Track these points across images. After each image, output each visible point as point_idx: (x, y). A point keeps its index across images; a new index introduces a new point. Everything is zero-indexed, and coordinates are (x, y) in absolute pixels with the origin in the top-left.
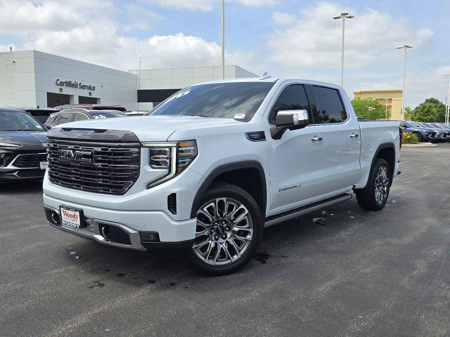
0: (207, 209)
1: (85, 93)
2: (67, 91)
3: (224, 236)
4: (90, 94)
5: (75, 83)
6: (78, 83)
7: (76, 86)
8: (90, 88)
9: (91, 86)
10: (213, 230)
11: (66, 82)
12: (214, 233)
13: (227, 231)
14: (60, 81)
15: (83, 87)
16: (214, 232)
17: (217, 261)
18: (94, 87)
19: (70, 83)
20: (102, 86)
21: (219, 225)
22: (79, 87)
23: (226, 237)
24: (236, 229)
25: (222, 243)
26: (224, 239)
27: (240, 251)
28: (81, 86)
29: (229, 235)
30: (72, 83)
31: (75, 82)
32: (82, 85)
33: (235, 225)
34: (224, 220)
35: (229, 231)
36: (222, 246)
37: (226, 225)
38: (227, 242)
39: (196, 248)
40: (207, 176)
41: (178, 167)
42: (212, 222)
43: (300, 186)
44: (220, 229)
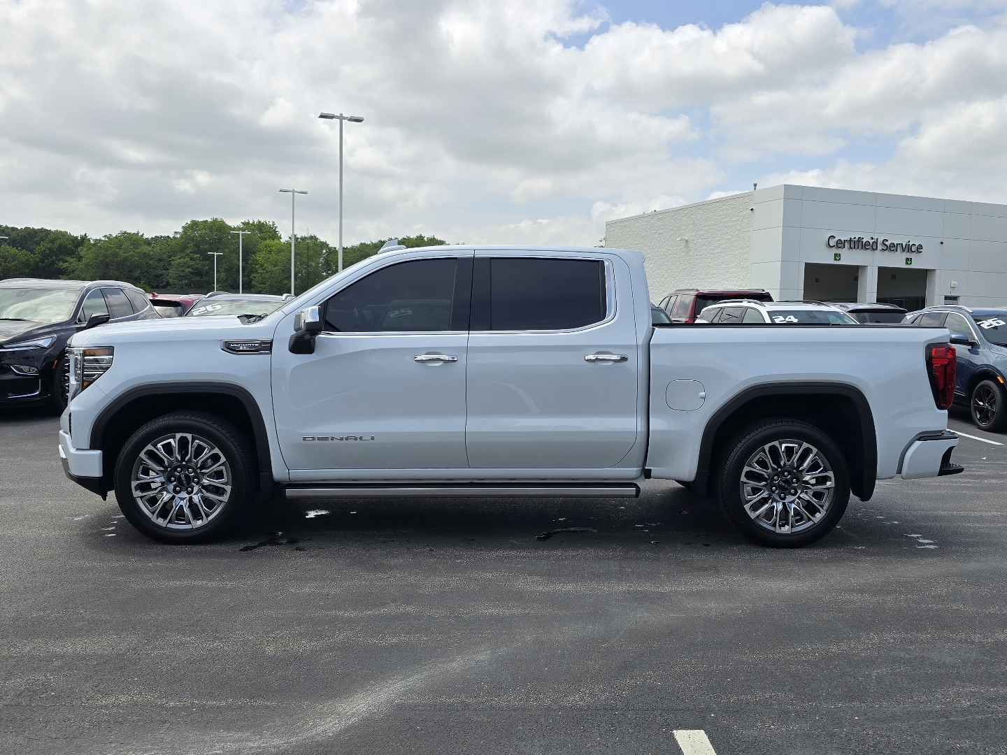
0: (163, 446)
1: (896, 261)
2: (849, 258)
3: (189, 489)
4: (908, 261)
5: (871, 241)
6: (880, 241)
7: (874, 247)
8: (908, 248)
9: (911, 244)
10: (172, 478)
11: (851, 240)
12: (175, 482)
13: (195, 483)
14: (836, 239)
15: (892, 248)
16: (175, 480)
17: (169, 522)
18: (920, 247)
19: (858, 241)
20: (942, 243)
21: (182, 472)
22: (880, 247)
24: (205, 482)
25: (183, 499)
26: (189, 493)
27: (207, 516)
28: (886, 245)
29: (196, 489)
30: (864, 241)
31: (872, 238)
32: (887, 243)
33: (205, 476)
34: (190, 467)
35: (197, 483)
36: (182, 503)
37: (193, 474)
38: (191, 499)
39: (141, 497)
40: (115, 395)
41: (83, 381)
42: (169, 466)
43: (373, 438)
44: (183, 479)
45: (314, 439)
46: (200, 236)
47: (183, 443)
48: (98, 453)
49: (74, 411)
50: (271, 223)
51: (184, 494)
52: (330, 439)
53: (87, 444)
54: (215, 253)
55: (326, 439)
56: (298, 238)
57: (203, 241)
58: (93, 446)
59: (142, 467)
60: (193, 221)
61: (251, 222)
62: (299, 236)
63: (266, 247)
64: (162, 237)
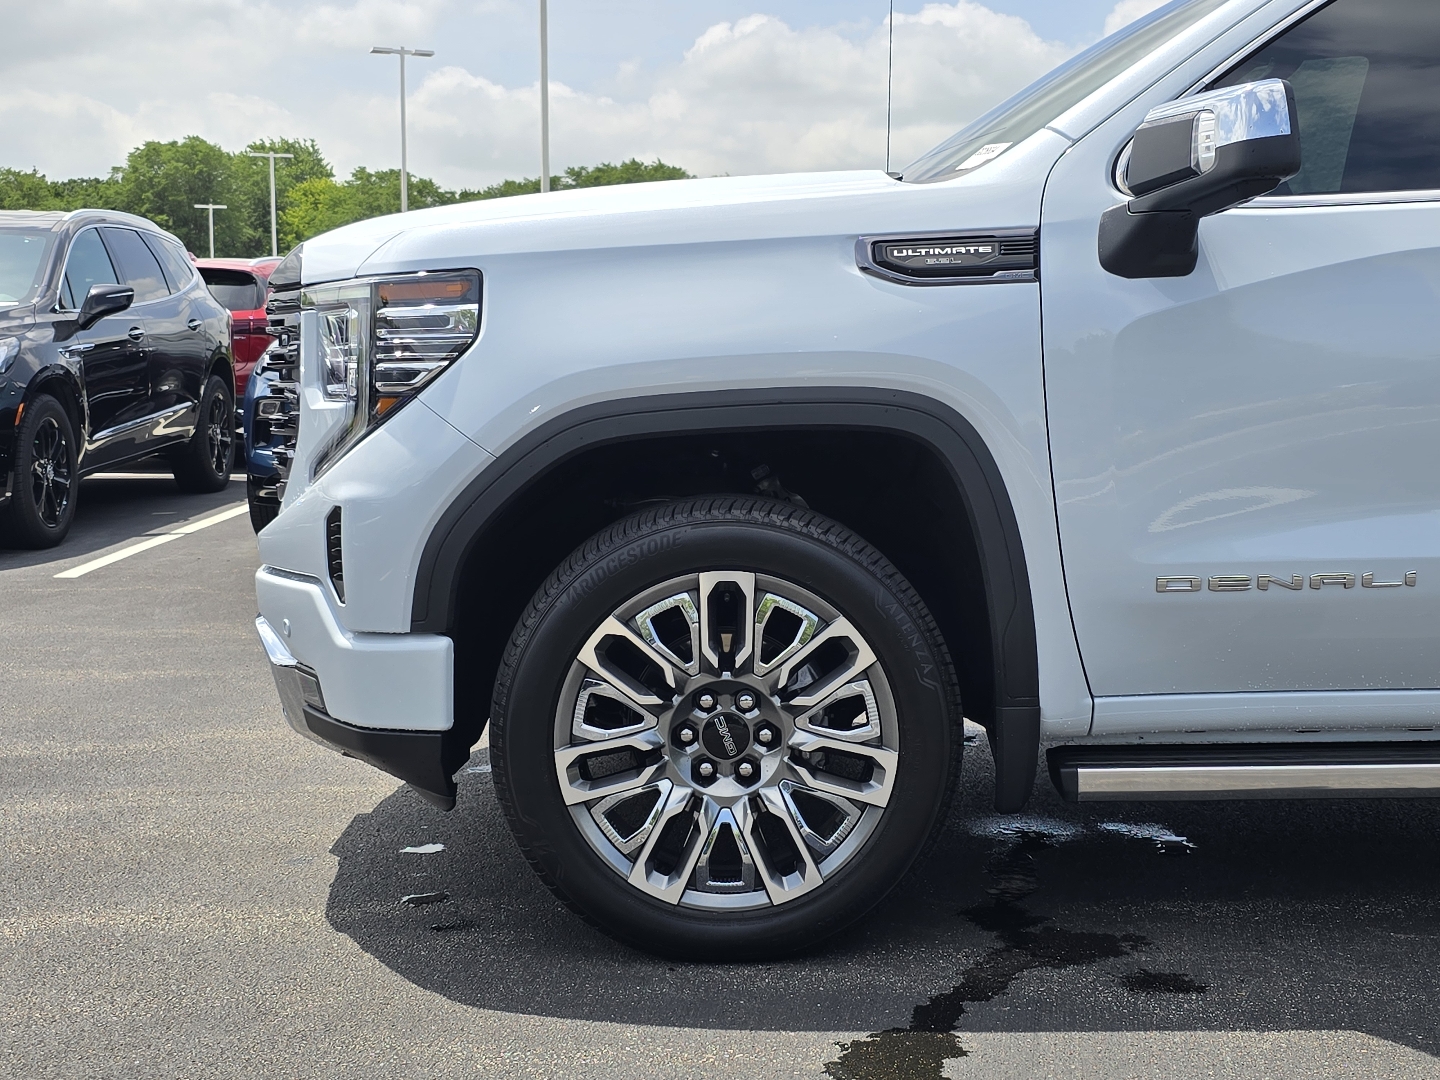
0: (655, 620)
3: (744, 765)
10: (686, 731)
12: (696, 746)
13: (762, 744)
16: (695, 739)
17: (691, 885)
21: (719, 708)
23: (756, 775)
24: (805, 739)
25: (728, 803)
26: (745, 781)
27: (819, 858)
29: (769, 766)
33: (802, 720)
34: (749, 690)
35: (770, 745)
36: (725, 816)
37: (756, 712)
38: (755, 801)
39: (588, 805)
40: (498, 443)
41: (375, 395)
42: (679, 690)
43: (1409, 583)
44: (723, 730)
45: (1195, 588)
46: (167, 176)
47: (727, 608)
48: (442, 645)
49: (354, 502)
50: (309, 144)
51: (725, 786)
52: (1253, 584)
53: (401, 615)
54: (211, 207)
55: (1241, 585)
56: (370, 175)
57: (173, 185)
58: (422, 624)
59: (584, 696)
60: (148, 144)
61: (268, 145)
62: (371, 170)
63: (305, 195)
64: (83, 181)
